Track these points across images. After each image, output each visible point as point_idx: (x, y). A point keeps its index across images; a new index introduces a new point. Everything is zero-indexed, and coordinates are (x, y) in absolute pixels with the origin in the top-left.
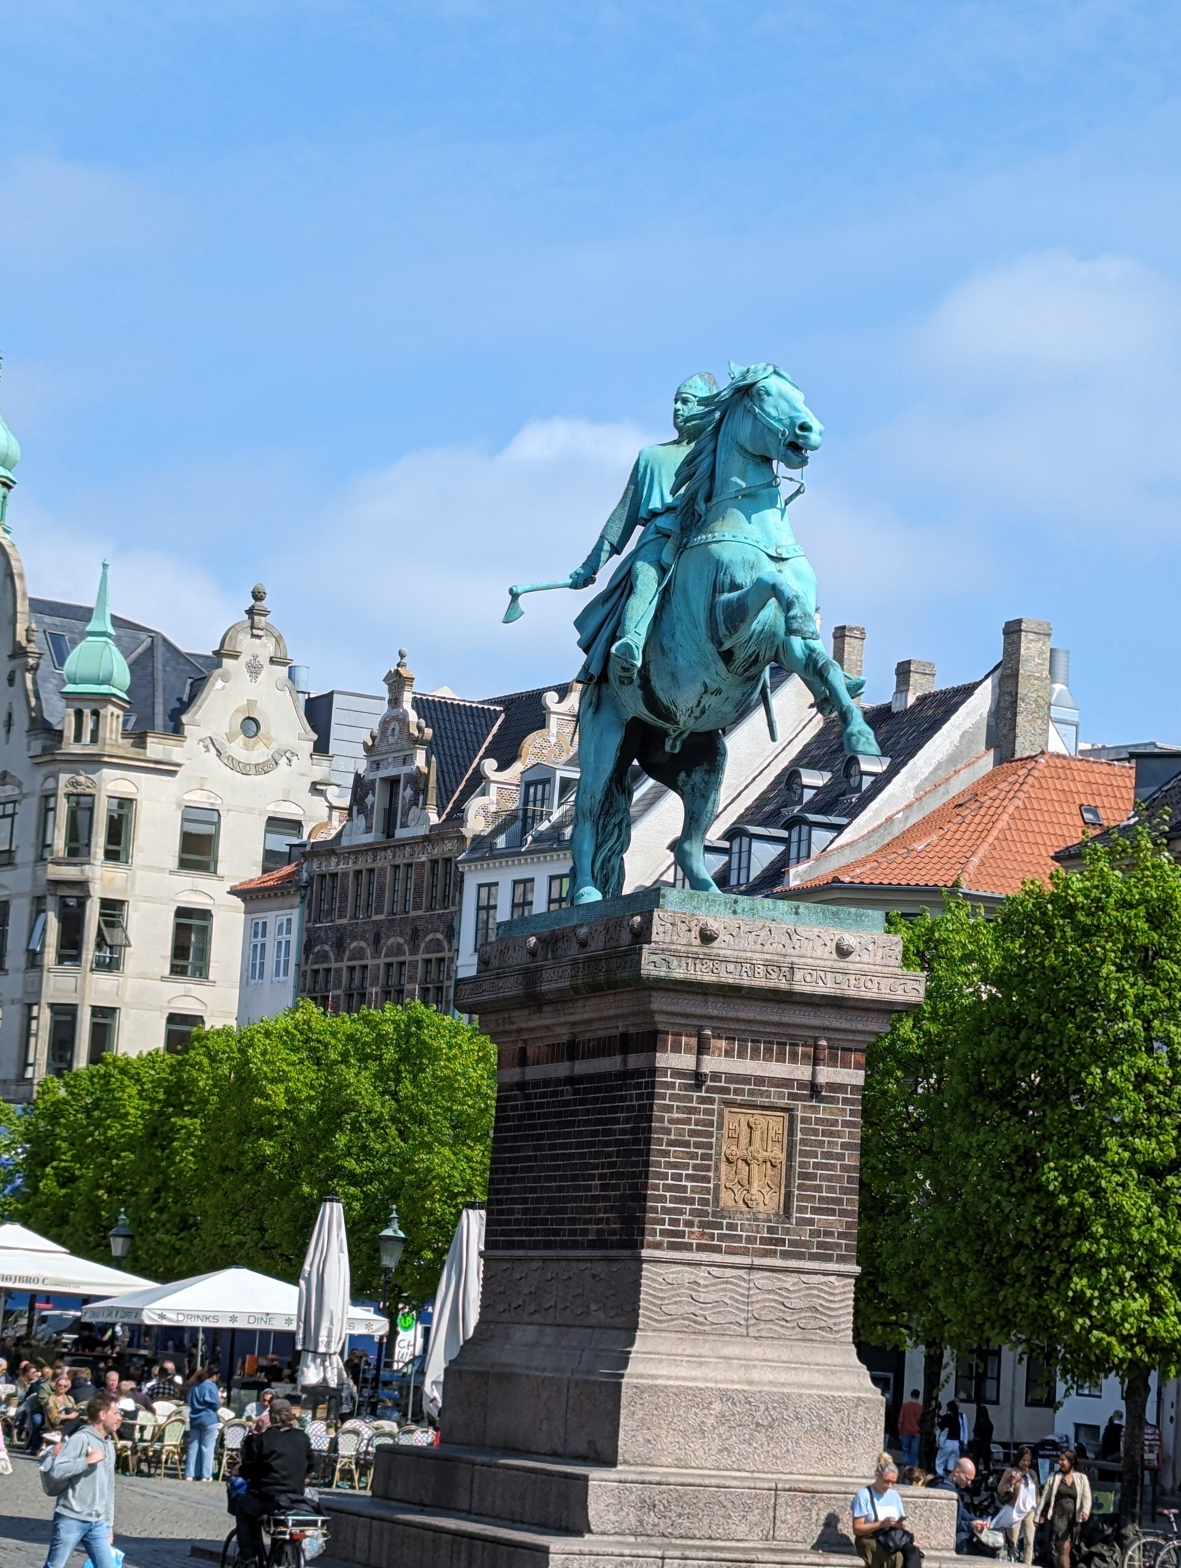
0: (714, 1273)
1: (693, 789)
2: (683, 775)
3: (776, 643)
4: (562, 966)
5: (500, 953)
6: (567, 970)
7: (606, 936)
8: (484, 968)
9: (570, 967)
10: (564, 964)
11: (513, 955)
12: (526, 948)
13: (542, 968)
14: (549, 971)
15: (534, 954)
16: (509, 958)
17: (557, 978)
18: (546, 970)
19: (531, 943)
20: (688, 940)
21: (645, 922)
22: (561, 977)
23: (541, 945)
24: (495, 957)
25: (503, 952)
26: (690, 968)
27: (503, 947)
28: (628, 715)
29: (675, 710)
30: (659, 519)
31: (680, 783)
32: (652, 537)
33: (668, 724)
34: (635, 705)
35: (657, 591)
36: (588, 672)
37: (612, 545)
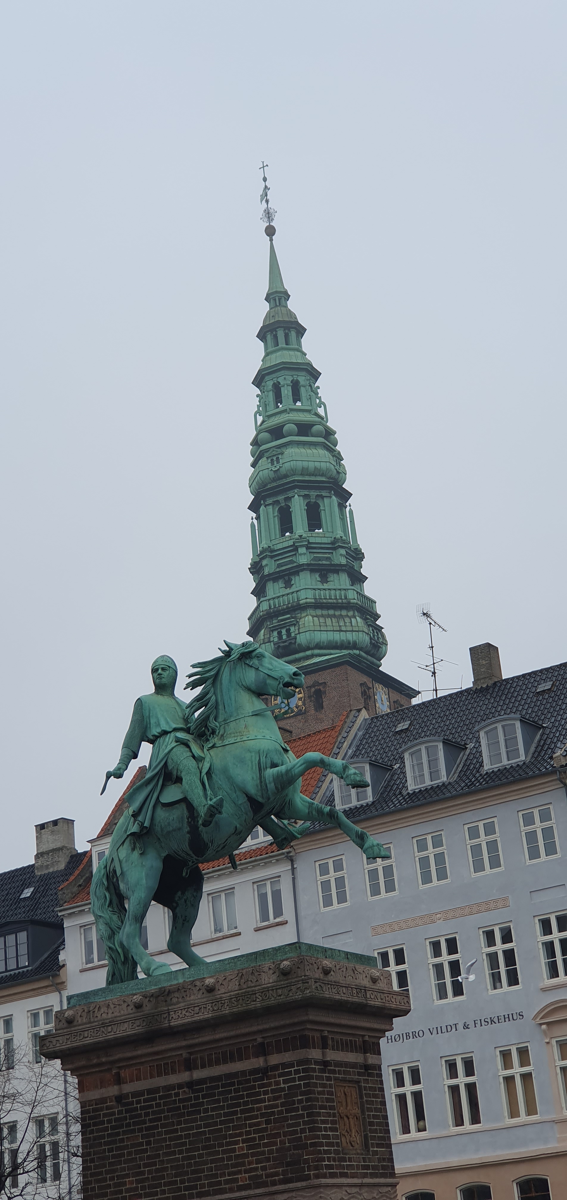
0: (348, 1191)
1: (185, 901)
2: (179, 893)
4: (199, 1006)
5: (87, 1013)
6: (206, 1008)
7: (240, 981)
8: (66, 1025)
9: (210, 1004)
10: (201, 1004)
11: (106, 1011)
12: (126, 1004)
13: (170, 1011)
14: (180, 1012)
15: (138, 1006)
16: (102, 1014)
17: (192, 1014)
18: (175, 1011)
19: (137, 998)
20: (319, 974)
21: (294, 964)
22: (198, 1013)
23: (148, 999)
24: (80, 1016)
25: (91, 1012)
26: (330, 991)
27: (91, 1009)
28: (164, 855)
29: (210, 846)
30: (172, 734)
31: (176, 899)
32: (175, 744)
33: (195, 857)
34: (179, 845)
35: (201, 773)
36: (142, 826)
37: (134, 752)
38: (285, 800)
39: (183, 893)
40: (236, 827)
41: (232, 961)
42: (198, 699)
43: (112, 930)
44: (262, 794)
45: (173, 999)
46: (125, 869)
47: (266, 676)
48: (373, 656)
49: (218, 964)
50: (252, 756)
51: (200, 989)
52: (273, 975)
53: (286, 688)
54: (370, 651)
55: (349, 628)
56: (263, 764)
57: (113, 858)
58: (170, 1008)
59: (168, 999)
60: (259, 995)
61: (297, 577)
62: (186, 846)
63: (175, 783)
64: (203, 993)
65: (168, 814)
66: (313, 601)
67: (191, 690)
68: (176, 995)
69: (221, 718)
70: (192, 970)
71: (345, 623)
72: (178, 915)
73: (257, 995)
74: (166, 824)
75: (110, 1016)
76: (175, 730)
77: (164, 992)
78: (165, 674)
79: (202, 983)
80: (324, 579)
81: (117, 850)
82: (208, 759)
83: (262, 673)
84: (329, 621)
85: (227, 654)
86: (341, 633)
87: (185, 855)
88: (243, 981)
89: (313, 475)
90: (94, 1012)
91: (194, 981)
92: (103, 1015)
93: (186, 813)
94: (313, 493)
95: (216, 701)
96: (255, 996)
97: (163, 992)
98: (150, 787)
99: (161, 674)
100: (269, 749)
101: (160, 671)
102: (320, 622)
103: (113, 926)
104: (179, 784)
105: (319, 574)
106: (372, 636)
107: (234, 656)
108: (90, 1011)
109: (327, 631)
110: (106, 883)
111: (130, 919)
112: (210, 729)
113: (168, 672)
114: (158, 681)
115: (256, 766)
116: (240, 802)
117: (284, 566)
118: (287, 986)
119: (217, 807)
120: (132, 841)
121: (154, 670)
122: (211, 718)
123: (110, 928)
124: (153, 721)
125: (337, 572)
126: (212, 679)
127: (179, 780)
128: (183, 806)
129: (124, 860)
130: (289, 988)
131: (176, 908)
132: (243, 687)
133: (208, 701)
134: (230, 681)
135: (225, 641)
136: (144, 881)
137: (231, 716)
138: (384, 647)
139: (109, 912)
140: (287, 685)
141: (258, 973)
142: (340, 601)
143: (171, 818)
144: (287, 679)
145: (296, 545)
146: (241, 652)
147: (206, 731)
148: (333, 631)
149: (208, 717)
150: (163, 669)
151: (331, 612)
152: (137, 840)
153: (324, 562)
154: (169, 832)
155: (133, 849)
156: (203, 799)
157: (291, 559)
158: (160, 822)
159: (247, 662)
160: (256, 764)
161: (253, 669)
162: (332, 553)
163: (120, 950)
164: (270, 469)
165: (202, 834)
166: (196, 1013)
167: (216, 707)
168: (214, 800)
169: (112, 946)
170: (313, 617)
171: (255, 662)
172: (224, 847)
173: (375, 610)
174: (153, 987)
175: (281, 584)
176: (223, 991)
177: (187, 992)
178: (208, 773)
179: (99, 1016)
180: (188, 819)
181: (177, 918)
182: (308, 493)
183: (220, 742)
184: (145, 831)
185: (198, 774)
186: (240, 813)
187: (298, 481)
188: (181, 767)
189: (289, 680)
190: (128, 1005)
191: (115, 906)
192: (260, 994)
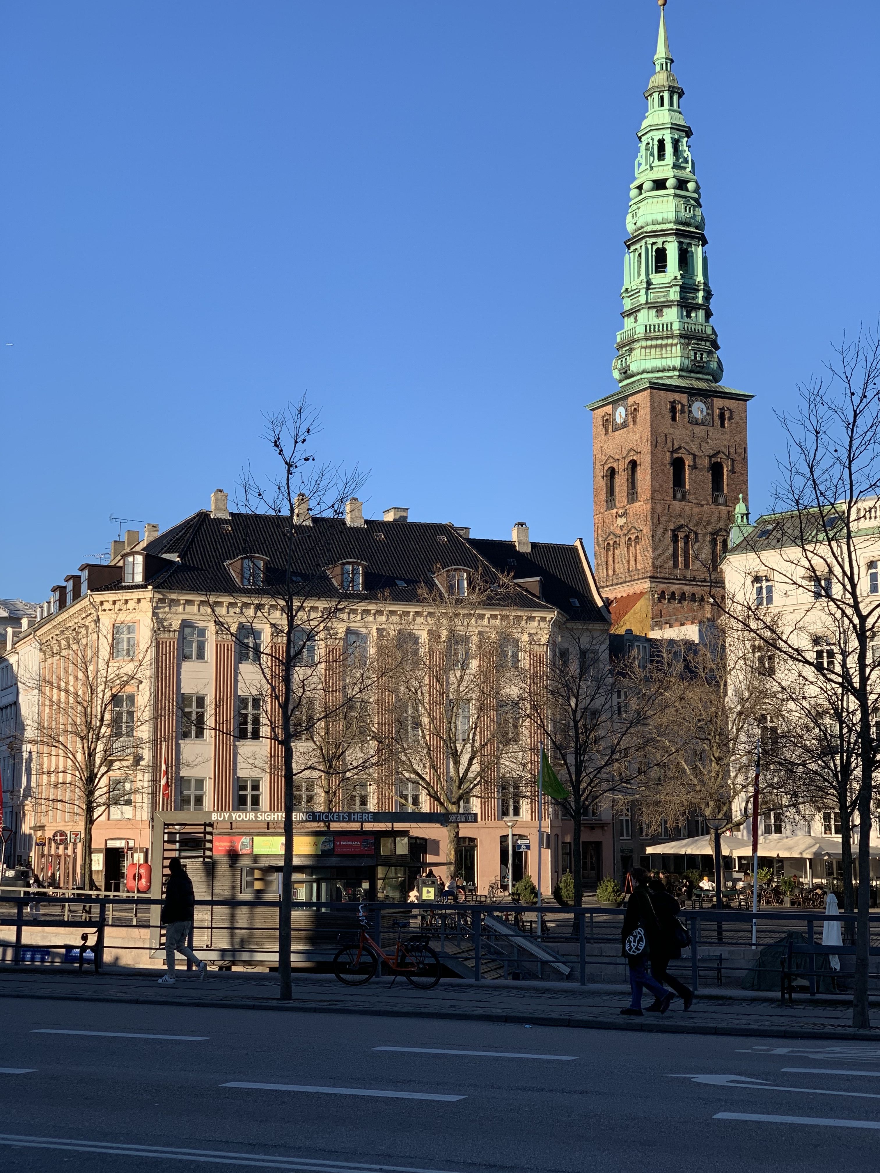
48: (698, 373)
54: (693, 370)
55: (670, 355)
61: (640, 314)
66: (643, 335)
71: (666, 351)
80: (659, 314)
84: (653, 350)
86: (663, 360)
94: (660, 240)
102: (646, 352)
105: (655, 310)
106: (693, 358)
109: (650, 359)
117: (634, 304)
125: (670, 306)
142: (666, 332)
148: (656, 359)
153: (662, 300)
162: (668, 291)
164: (632, 222)
175: (632, 319)
182: (656, 241)
187: (650, 231)
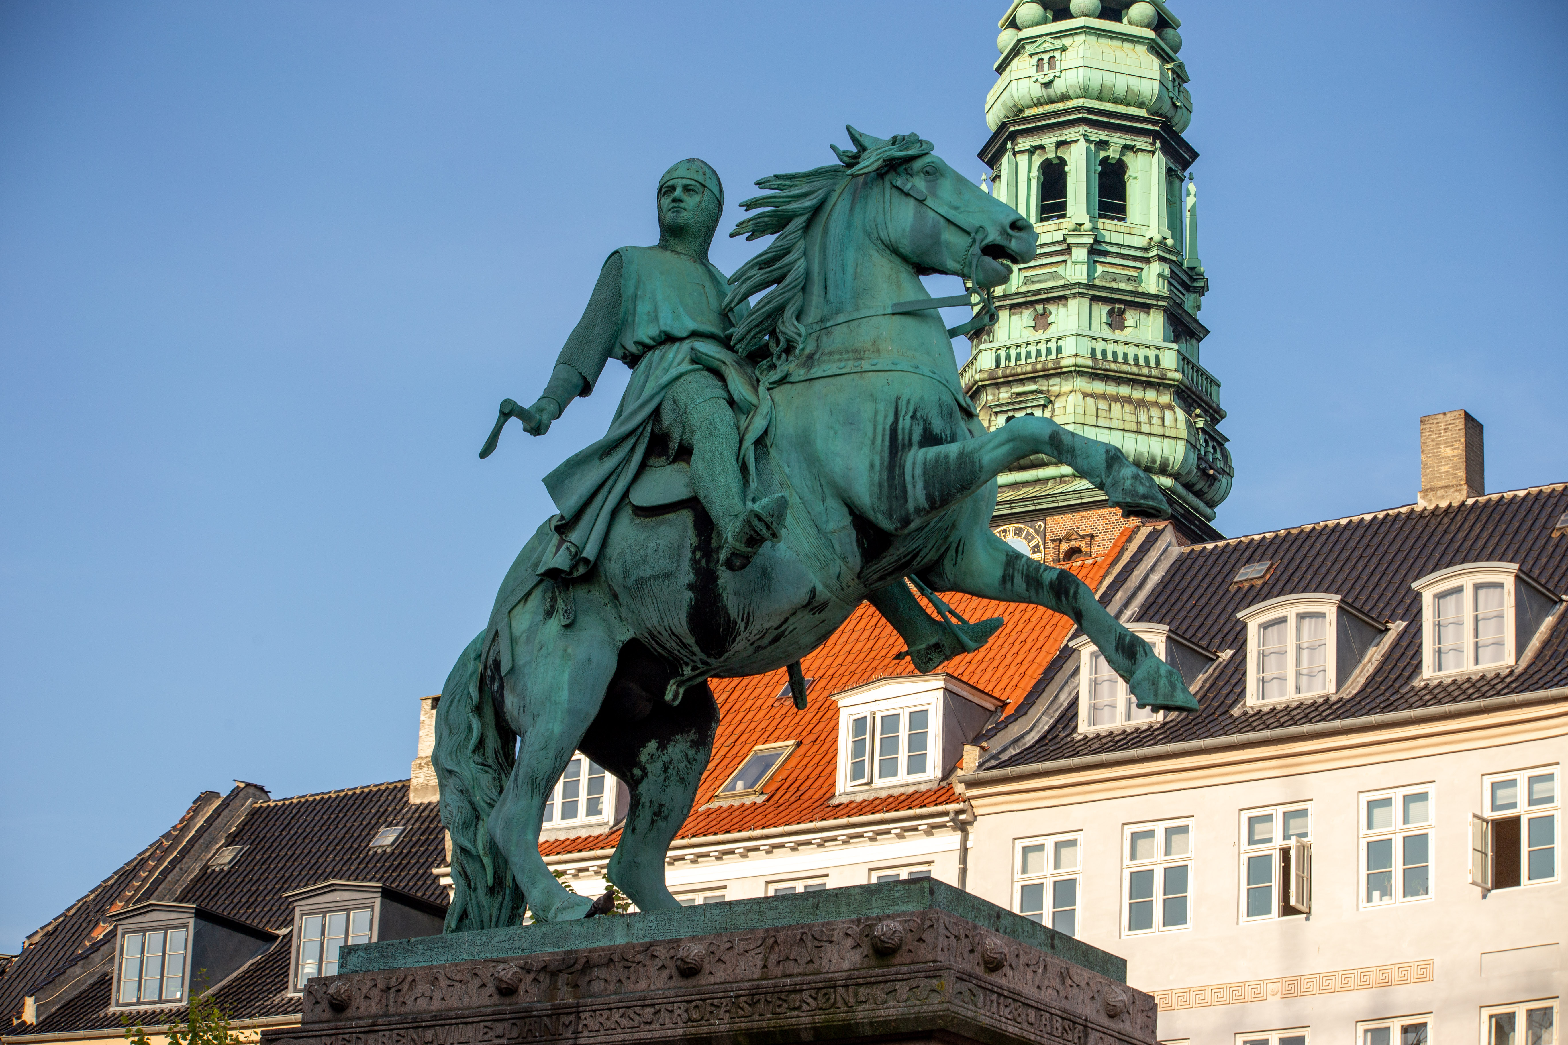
1: (666, 769)
2: (653, 745)
3: (950, 540)
4: (653, 1005)
5: (382, 991)
6: (671, 1012)
7: (766, 959)
8: (328, 1014)
9: (682, 1005)
10: (660, 1001)
11: (428, 994)
12: (477, 982)
13: (581, 1009)
14: (606, 1014)
15: (507, 991)
16: (416, 999)
17: (636, 1024)
18: (595, 1011)
19: (507, 973)
20: (971, 964)
21: (911, 931)
22: (650, 1023)
23: (531, 976)
24: (366, 997)
25: (393, 990)
26: (994, 1010)
27: (393, 982)
28: (624, 635)
29: (742, 629)
30: (686, 346)
31: (643, 758)
32: (686, 366)
33: (700, 654)
34: (664, 616)
35: (741, 441)
36: (577, 559)
37: (584, 378)
38: (947, 537)
39: (662, 747)
40: (813, 590)
41: (755, 907)
42: (764, 262)
43: (475, 809)
44: (890, 509)
45: (593, 983)
46: (521, 660)
47: (942, 220)
48: (1199, 494)
49: (718, 911)
50: (876, 413)
51: (664, 967)
52: (852, 953)
53: (989, 259)
54: (1194, 485)
55: (1157, 430)
56: (903, 434)
57: (497, 632)
58: (581, 1001)
59: (583, 982)
60: (810, 996)
61: (1062, 310)
62: (680, 622)
63: (673, 461)
64: (671, 977)
65: (644, 536)
66: (1090, 363)
67: (748, 239)
68: (603, 973)
69: (813, 315)
70: (652, 918)
71: (1151, 417)
72: (643, 800)
73: (805, 995)
74: (637, 558)
75: (436, 1005)
76: (695, 334)
77: (575, 963)
78: (691, 202)
79: (672, 952)
80: (1116, 321)
81: (510, 612)
82: (764, 409)
83: (932, 214)
84: (1116, 408)
85: (852, 161)
86: (1140, 437)
87: (675, 645)
88: (773, 958)
89: (1121, 103)
90: (399, 991)
91: (651, 945)
92: (419, 1000)
93: (691, 538)
95: (808, 274)
96: (798, 996)
97: (572, 962)
98: (610, 463)
99: (681, 201)
100: (922, 399)
101: (678, 192)
102: (1097, 409)
103: (478, 798)
104: (683, 465)
105: (1109, 308)
106: (1203, 453)
107: (869, 162)
108: (389, 989)
109: (1111, 428)
110: (475, 694)
111: (520, 782)
112: (782, 339)
113: (697, 198)
114: (669, 215)
115: (883, 435)
116: (831, 526)
117: (1038, 282)
118: (886, 982)
119: (768, 520)
120: (549, 595)
121: (666, 190)
122: (790, 312)
123: (471, 803)
124: (643, 308)
125: (1146, 308)
126: (804, 218)
127: (685, 453)
128: (686, 517)
129: (523, 638)
130: (889, 987)
131: (638, 782)
132: (879, 243)
133: (785, 270)
134: (849, 225)
135: (848, 128)
136: (564, 695)
137: (837, 313)
138: (1224, 481)
139: (473, 765)
140: (995, 251)
141: (817, 943)
142: (1145, 371)
143: (652, 545)
144: (993, 236)
145: (1068, 241)
146: (885, 156)
147: (772, 344)
148: (1124, 430)
149: (780, 309)
150: (687, 189)
151: (1124, 390)
152: (560, 592)
153: (1122, 286)
154: (641, 581)
155: (549, 614)
156: (737, 501)
157: (1054, 269)
158: (622, 553)
159: (899, 183)
160: (884, 429)
161: (912, 202)
162: (1142, 269)
163: (486, 860)
164: (1034, 79)
165: (724, 595)
166: (647, 1023)
167: (804, 289)
168: (765, 501)
169: (469, 846)
170: (1085, 395)
171: (919, 184)
172: (776, 639)
173: (1216, 400)
174: (550, 950)
175: (1026, 316)
176: (720, 975)
177: (632, 970)
178: (760, 442)
179: (410, 1003)
180: (694, 552)
181: (640, 807)
182: (1106, 139)
183: (802, 371)
184: (582, 570)
185: (735, 442)
186: (827, 553)
187: (1090, 111)
188: (694, 420)
189: (999, 238)
190: (484, 985)
191: (490, 752)
192: (813, 992)
